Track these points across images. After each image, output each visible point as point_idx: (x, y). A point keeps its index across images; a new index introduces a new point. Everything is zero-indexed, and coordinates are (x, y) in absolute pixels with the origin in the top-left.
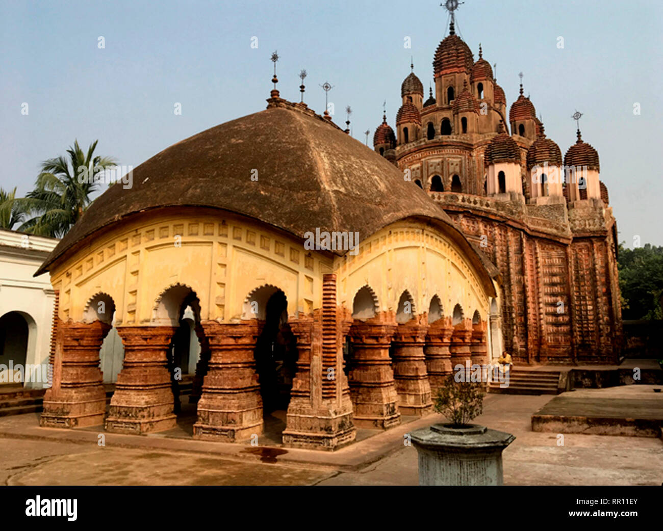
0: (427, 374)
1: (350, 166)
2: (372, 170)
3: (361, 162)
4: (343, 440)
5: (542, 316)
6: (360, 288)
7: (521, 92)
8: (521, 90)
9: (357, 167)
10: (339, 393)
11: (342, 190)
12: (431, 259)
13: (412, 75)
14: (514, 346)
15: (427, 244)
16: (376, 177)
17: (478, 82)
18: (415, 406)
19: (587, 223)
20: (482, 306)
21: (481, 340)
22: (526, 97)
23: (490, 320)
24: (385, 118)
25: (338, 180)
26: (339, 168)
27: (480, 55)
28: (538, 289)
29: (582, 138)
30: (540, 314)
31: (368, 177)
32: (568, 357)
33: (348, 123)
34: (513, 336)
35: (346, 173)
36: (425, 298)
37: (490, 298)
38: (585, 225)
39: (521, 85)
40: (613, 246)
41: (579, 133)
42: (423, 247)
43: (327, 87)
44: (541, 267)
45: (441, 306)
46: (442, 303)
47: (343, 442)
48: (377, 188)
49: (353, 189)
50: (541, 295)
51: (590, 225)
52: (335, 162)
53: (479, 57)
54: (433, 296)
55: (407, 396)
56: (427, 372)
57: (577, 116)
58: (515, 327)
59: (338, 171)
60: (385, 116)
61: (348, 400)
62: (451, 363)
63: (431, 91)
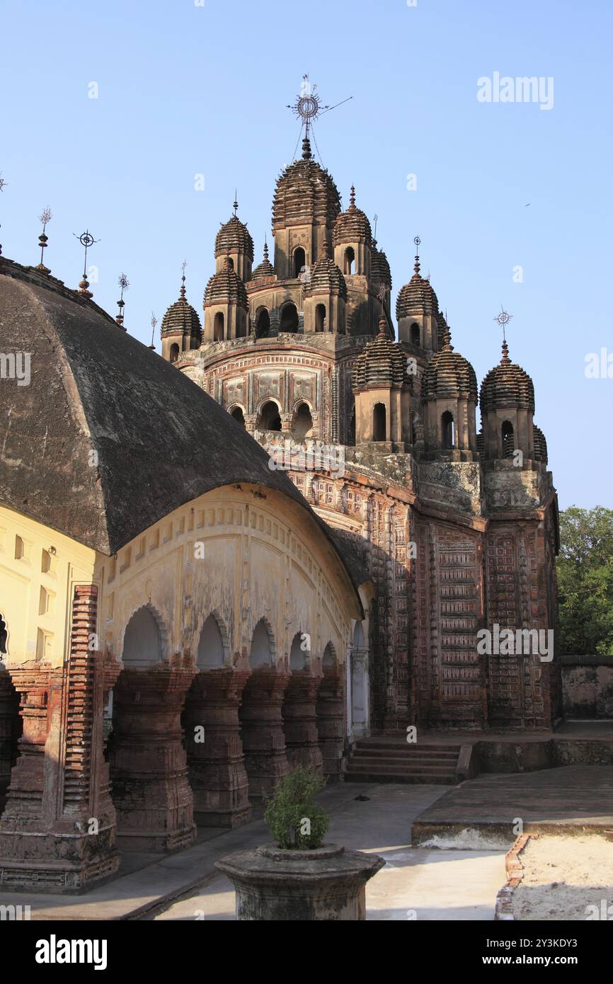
0: (243, 755)
1: (129, 393)
2: (166, 401)
3: (146, 385)
4: (97, 874)
5: (436, 652)
6: (136, 610)
7: (417, 270)
8: (417, 265)
9: (139, 394)
10: (94, 793)
11: (114, 437)
12: (259, 555)
13: (235, 220)
14: (389, 702)
15: (253, 530)
16: (172, 414)
17: (348, 245)
18: (221, 811)
19: (512, 496)
20: (339, 636)
21: (335, 692)
22: (424, 278)
23: (352, 657)
24: (183, 292)
25: (107, 419)
26: (110, 396)
27: (353, 200)
28: (432, 604)
29: (510, 356)
30: (433, 647)
31: (158, 413)
32: (474, 721)
33: (121, 304)
34: (388, 685)
35: (120, 406)
36: (246, 624)
37: (354, 621)
38: (509, 500)
39: (417, 258)
40: (552, 535)
41: (505, 347)
42: (246, 536)
43: (87, 240)
44: (438, 568)
45: (273, 636)
46: (274, 630)
47: (97, 878)
48: (173, 432)
49: (131, 434)
50: (437, 615)
51: (516, 501)
52: (102, 384)
53: (349, 204)
54: (258, 619)
55: (208, 793)
56: (244, 751)
57: (504, 319)
58: (391, 670)
59: (106, 401)
60: (183, 287)
61: (109, 803)
62: (283, 735)
63: (266, 250)
